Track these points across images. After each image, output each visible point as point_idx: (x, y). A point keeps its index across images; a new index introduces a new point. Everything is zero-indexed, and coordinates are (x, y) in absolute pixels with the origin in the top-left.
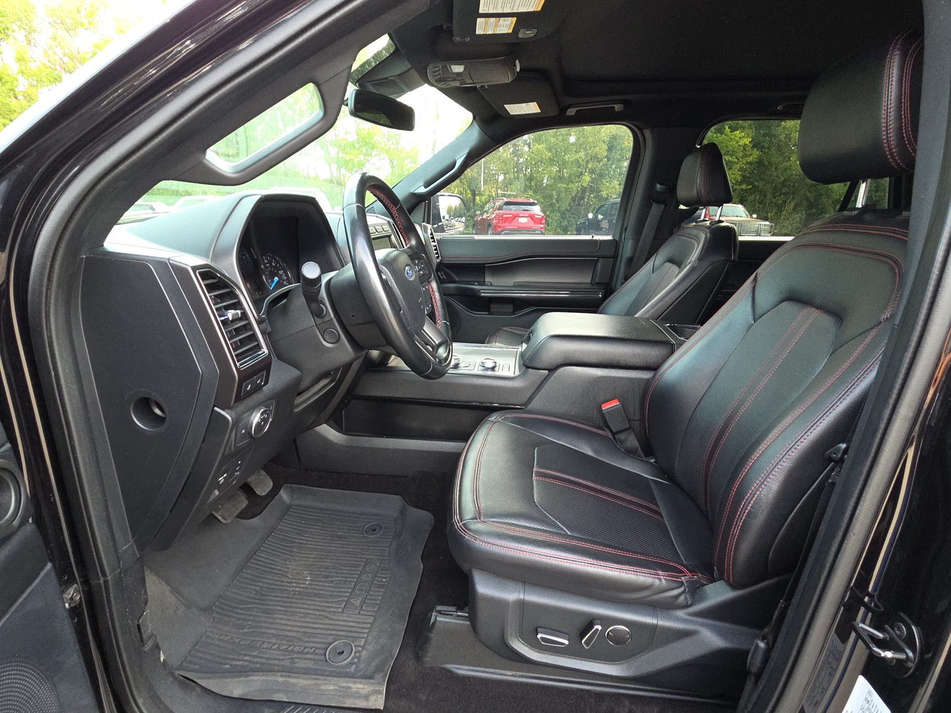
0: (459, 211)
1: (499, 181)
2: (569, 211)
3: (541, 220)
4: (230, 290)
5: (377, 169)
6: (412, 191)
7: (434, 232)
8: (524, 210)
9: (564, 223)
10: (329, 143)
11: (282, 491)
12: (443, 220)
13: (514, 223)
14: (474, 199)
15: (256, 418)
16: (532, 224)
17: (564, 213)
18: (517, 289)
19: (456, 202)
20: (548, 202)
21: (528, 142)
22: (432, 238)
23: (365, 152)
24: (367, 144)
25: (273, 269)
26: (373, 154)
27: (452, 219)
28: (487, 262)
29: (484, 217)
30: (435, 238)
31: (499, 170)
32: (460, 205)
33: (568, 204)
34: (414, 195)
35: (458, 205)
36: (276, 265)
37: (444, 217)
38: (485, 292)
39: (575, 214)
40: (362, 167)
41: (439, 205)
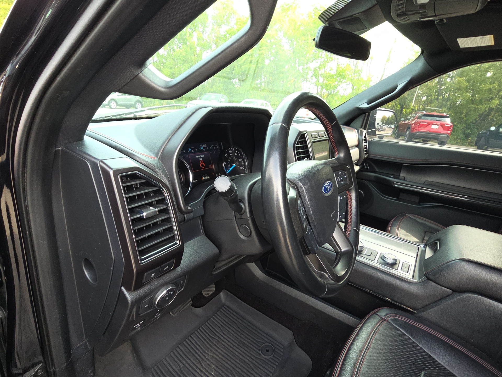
0: (391, 120)
1: (423, 100)
2: (474, 123)
3: (449, 128)
4: (157, 188)
5: (344, 90)
6: (357, 106)
7: (367, 135)
8: (437, 121)
9: (468, 131)
10: (320, 75)
11: (221, 293)
12: (376, 126)
13: (427, 128)
14: (402, 111)
15: (162, 293)
16: (441, 130)
17: (469, 125)
18: (427, 187)
19: (389, 114)
20: (458, 116)
21: (451, 76)
22: (365, 140)
23: (339, 80)
24: (340, 76)
25: (234, 157)
26: (343, 82)
27: (384, 125)
28: (405, 162)
29: (406, 122)
30: (367, 139)
31: (424, 94)
32: (392, 116)
33: (474, 118)
34: (358, 109)
35: (390, 116)
36: (238, 154)
37: (378, 124)
38: (398, 184)
39: (479, 126)
40: (335, 88)
41: (376, 116)
